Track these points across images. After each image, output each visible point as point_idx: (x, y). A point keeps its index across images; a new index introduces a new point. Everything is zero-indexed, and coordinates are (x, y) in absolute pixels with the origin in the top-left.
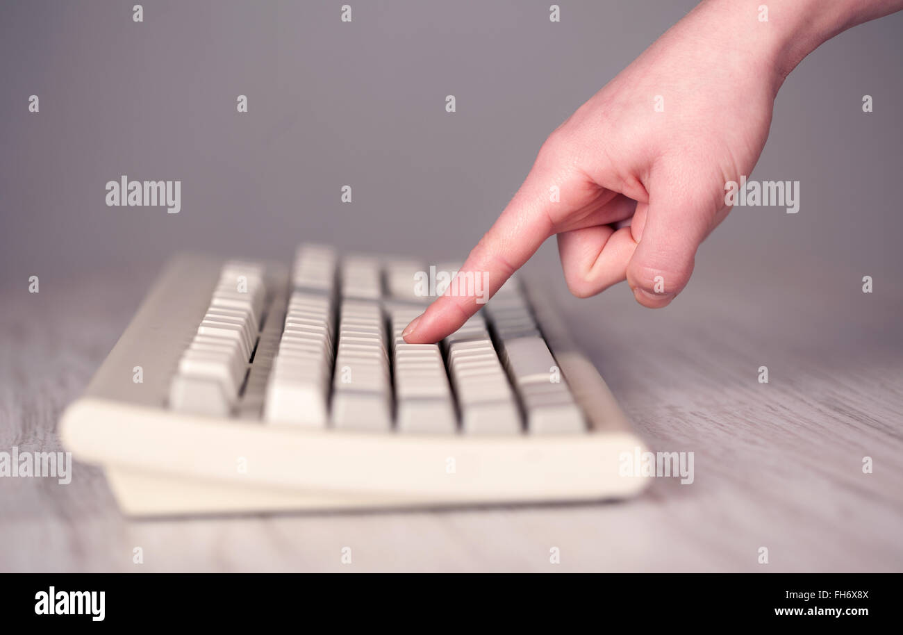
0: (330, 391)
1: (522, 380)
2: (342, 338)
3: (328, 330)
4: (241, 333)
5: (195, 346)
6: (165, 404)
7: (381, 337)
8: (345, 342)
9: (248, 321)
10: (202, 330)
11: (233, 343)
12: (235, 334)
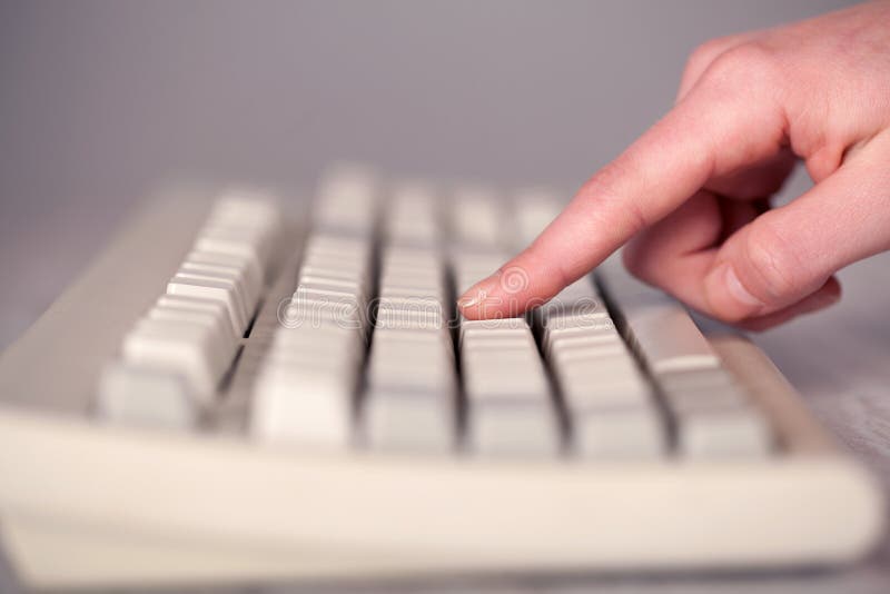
0: (360, 385)
1: (660, 365)
2: (384, 300)
3: (363, 287)
4: (232, 294)
5: (155, 314)
6: (89, 408)
7: (441, 299)
8: (389, 306)
9: (247, 274)
10: (173, 288)
11: (216, 309)
12: (222, 295)
